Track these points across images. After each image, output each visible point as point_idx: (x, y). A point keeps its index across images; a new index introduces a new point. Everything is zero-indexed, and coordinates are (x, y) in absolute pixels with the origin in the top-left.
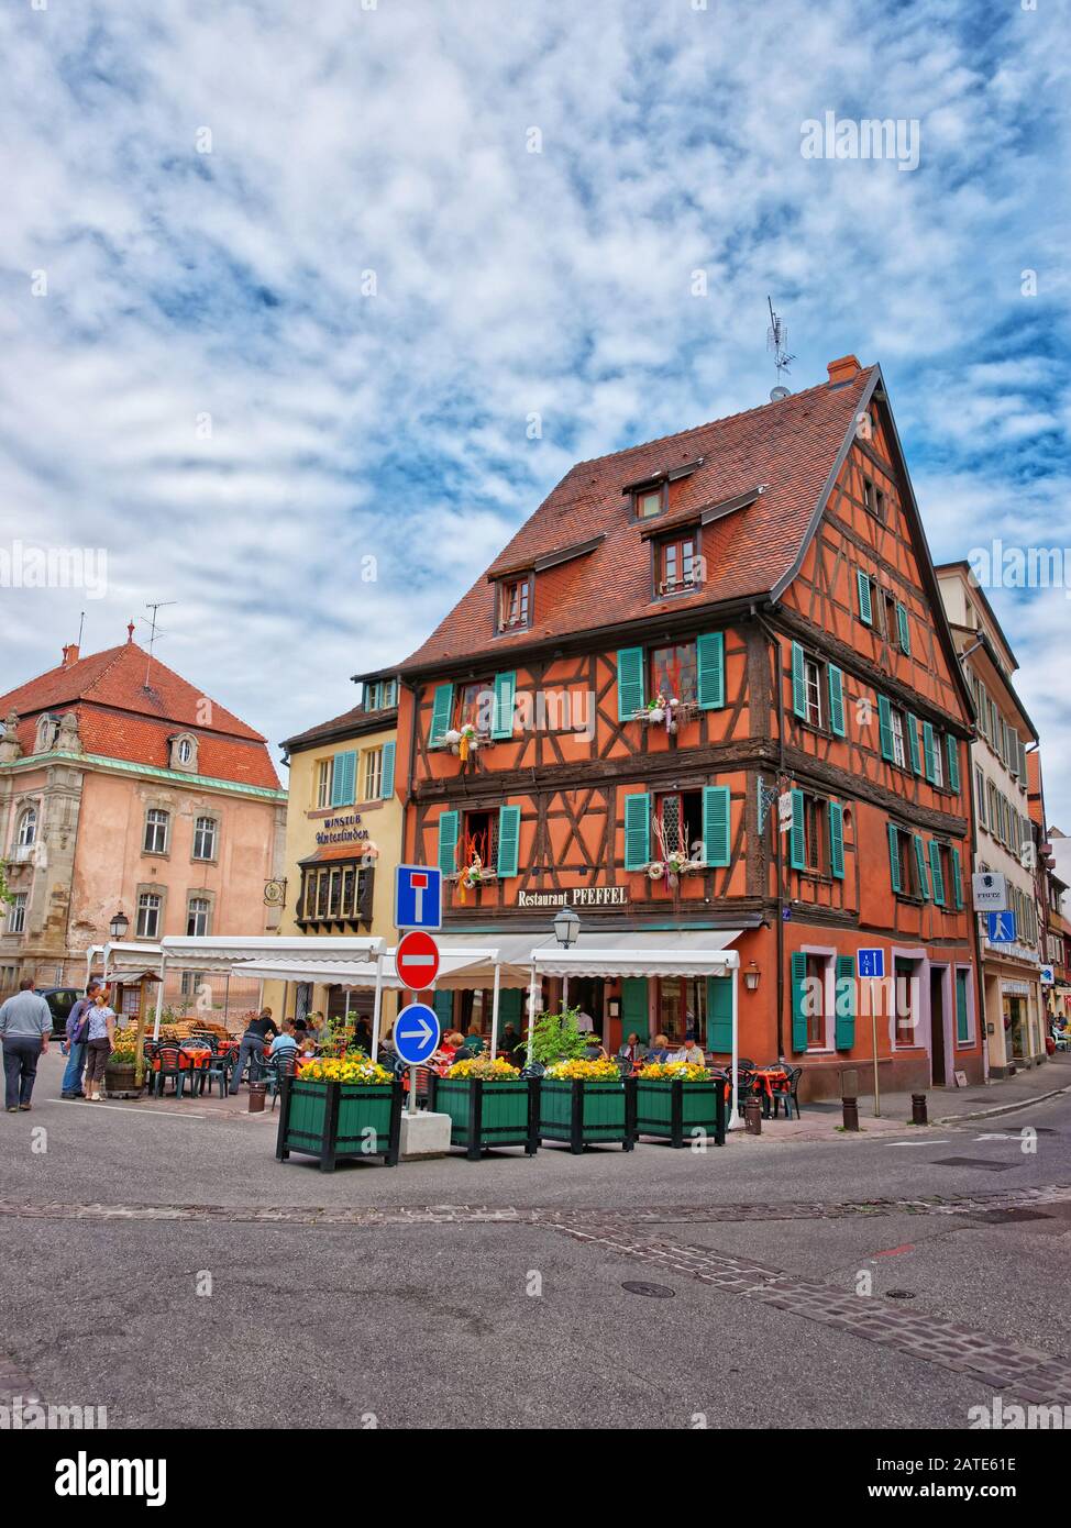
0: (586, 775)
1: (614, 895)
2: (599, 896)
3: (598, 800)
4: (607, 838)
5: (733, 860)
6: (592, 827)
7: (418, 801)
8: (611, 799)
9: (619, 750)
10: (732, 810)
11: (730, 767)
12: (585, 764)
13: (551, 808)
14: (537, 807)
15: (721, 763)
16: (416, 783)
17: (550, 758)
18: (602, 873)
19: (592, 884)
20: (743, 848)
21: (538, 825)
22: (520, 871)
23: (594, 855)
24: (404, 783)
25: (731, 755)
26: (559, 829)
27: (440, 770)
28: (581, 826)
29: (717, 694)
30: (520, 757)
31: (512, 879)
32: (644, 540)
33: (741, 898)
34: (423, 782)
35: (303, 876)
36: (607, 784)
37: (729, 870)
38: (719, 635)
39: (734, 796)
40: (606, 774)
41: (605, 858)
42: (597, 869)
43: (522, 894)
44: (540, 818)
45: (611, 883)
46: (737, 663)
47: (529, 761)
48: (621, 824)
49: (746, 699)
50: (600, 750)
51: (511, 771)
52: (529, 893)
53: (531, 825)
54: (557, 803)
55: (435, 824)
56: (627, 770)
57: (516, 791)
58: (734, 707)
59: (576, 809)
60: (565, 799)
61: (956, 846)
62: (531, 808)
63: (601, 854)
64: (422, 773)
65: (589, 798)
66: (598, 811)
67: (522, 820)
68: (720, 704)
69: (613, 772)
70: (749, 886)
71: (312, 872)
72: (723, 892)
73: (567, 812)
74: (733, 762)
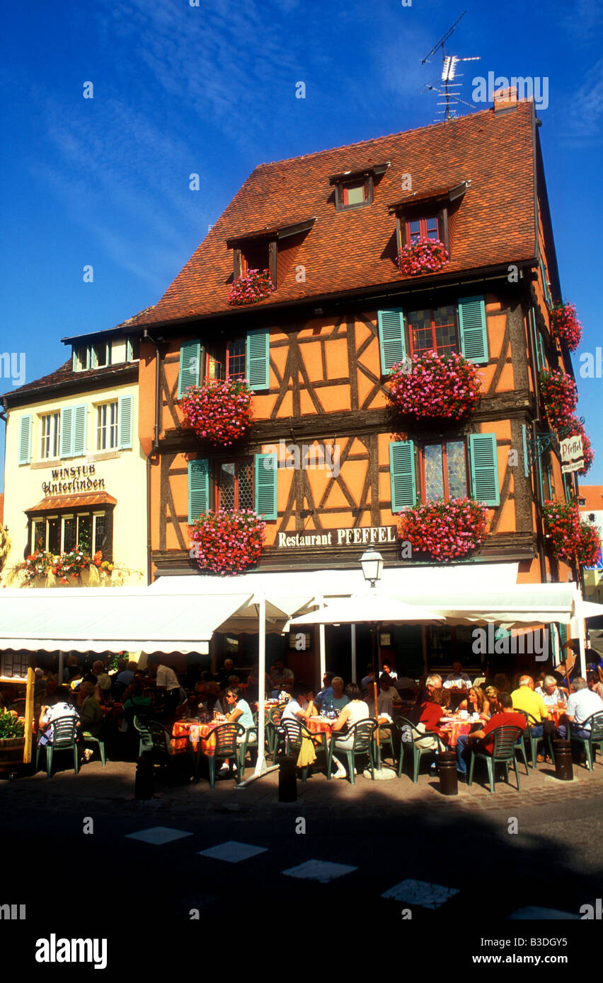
0: (346, 424)
1: (381, 535)
2: (365, 535)
3: (358, 447)
4: (371, 481)
5: (502, 500)
6: (354, 472)
7: (163, 450)
8: (373, 447)
9: (381, 401)
10: (499, 457)
11: (495, 416)
12: (345, 414)
15: (487, 413)
16: (162, 433)
17: (308, 407)
18: (366, 514)
19: (357, 525)
20: (511, 489)
22: (279, 514)
23: (357, 499)
24: (149, 433)
25: (496, 405)
28: (343, 473)
29: (481, 350)
30: (277, 407)
31: (270, 521)
32: (391, 213)
33: (511, 534)
34: (168, 431)
35: (30, 524)
36: (368, 432)
37: (498, 509)
39: (501, 443)
40: (367, 423)
41: (369, 501)
42: (361, 512)
43: (282, 535)
45: (377, 522)
46: (498, 325)
47: (286, 411)
48: (386, 469)
49: (509, 355)
50: (361, 401)
51: (267, 421)
52: (289, 534)
53: (288, 471)
55: (184, 472)
57: (271, 440)
58: (496, 362)
63: (364, 497)
64: (169, 424)
65: (349, 446)
66: (359, 457)
68: (485, 359)
69: (375, 421)
70: (519, 523)
72: (492, 529)
74: (496, 412)
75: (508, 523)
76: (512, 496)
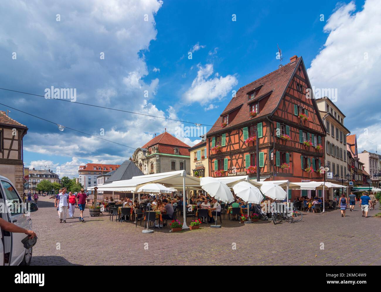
0: (238, 152)
1: (244, 173)
2: (241, 173)
3: (241, 156)
4: (243, 163)
5: (265, 166)
6: (240, 161)
7: (211, 158)
8: (243, 155)
9: (244, 147)
10: (264, 157)
11: (264, 148)
12: (238, 150)
13: (233, 158)
14: (231, 158)
15: (262, 148)
16: (210, 155)
17: (232, 149)
18: (242, 169)
19: (240, 171)
20: (266, 163)
21: (231, 161)
22: (228, 170)
23: (240, 167)
24: (208, 156)
25: (264, 146)
26: (234, 162)
27: (214, 152)
28: (238, 161)
29: (261, 135)
30: (227, 149)
31: (227, 171)
32: (248, 105)
33: (266, 173)
34: (211, 155)
35: (194, 173)
36: (242, 153)
37: (264, 168)
38: (261, 123)
39: (265, 154)
40: (242, 151)
41: (242, 167)
42: (241, 169)
43: (229, 174)
44: (231, 160)
45: (244, 171)
46: (265, 129)
47: (229, 150)
48: (245, 160)
49: (267, 135)
50: (241, 147)
51: (226, 152)
52: (230, 173)
53: (230, 161)
54: (234, 157)
55: (214, 162)
56: (246, 150)
57: (227, 156)
58: (264, 137)
59: (237, 158)
60: (235, 156)
61: (320, 159)
62: (230, 158)
63: (242, 166)
64: (211, 154)
65: (239, 156)
66: (241, 158)
67: (228, 161)
68: (262, 136)
69: (243, 151)
70: (268, 170)
71: (195, 172)
72: (263, 171)
73: (236, 159)
75: (266, 170)
76: (266, 165)
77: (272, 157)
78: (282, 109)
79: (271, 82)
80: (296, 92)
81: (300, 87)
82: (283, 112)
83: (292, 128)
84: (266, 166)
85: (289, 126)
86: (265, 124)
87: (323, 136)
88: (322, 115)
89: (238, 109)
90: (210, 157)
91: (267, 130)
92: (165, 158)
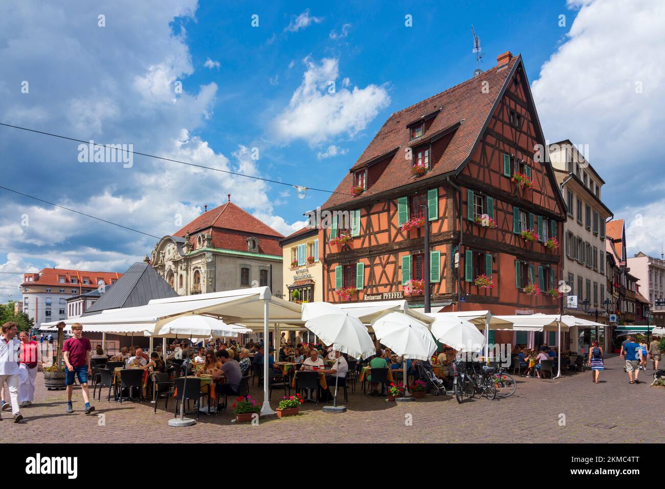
0: (387, 249)
1: (398, 295)
2: (393, 295)
3: (392, 258)
4: (395, 273)
5: (441, 280)
6: (390, 269)
7: (328, 262)
8: (397, 258)
9: (399, 239)
10: (441, 260)
11: (440, 243)
12: (386, 245)
13: (375, 263)
14: (370, 262)
15: (437, 242)
16: (326, 256)
17: (374, 243)
18: (394, 287)
19: (390, 290)
20: (445, 275)
21: (371, 269)
22: (364, 287)
23: (391, 279)
24: (322, 256)
25: (441, 238)
26: (378, 270)
27: (334, 250)
28: (386, 269)
29: (435, 214)
30: (363, 244)
31: (361, 291)
33: (444, 294)
34: (328, 255)
35: (290, 292)
36: (395, 252)
37: (440, 284)
38: (436, 190)
39: (442, 255)
40: (395, 248)
41: (395, 281)
42: (392, 286)
43: (366, 296)
44: (371, 266)
45: (397, 290)
46: (443, 202)
47: (366, 245)
48: (400, 267)
49: (446, 215)
50: (392, 239)
51: (360, 249)
52: (368, 295)
53: (368, 270)
54: (377, 261)
55: (334, 271)
56: (402, 246)
57: (362, 257)
58: (441, 219)
59: (384, 262)
60: (380, 259)
61: (554, 268)
62: (368, 263)
63: (393, 279)
64: (328, 252)
65: (389, 258)
66: (392, 263)
67: (365, 268)
68: (436, 218)
69: (397, 247)
70: (447, 288)
71: (292, 291)
72: (438, 292)
73: (381, 264)
74: (441, 241)
75: (443, 290)
76: (445, 278)
77: (456, 262)
78: (478, 161)
79: (457, 104)
80: (507, 128)
81: (516, 118)
82: (482, 169)
83: (499, 202)
84: (444, 281)
85: (492, 199)
86: (443, 192)
87: (561, 220)
88: (560, 178)
89: (388, 158)
90: (325, 259)
91: (446, 204)
92: (226, 260)
